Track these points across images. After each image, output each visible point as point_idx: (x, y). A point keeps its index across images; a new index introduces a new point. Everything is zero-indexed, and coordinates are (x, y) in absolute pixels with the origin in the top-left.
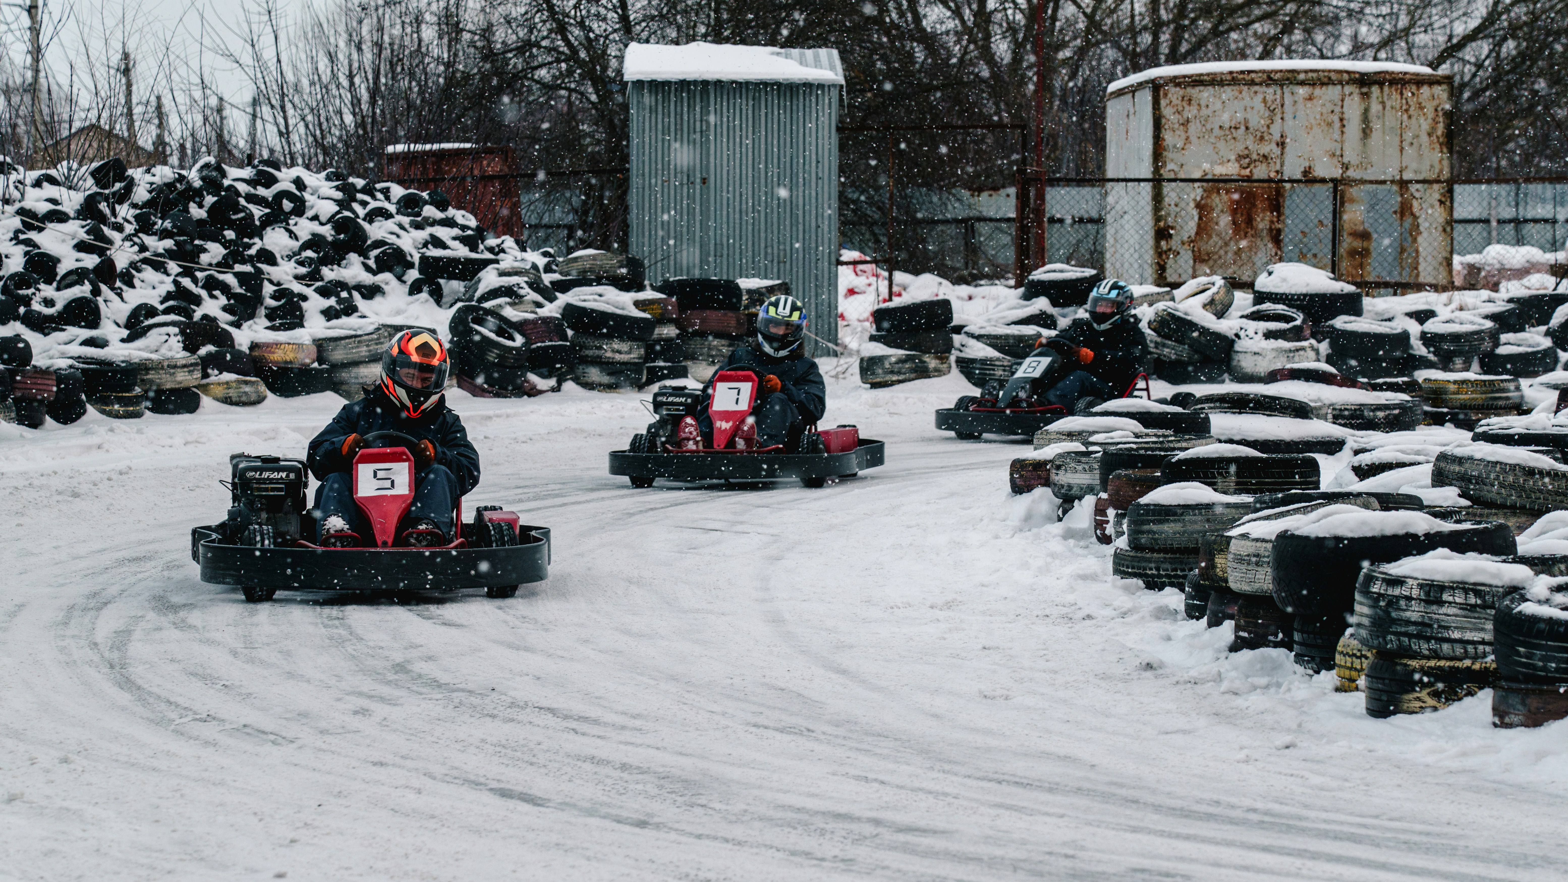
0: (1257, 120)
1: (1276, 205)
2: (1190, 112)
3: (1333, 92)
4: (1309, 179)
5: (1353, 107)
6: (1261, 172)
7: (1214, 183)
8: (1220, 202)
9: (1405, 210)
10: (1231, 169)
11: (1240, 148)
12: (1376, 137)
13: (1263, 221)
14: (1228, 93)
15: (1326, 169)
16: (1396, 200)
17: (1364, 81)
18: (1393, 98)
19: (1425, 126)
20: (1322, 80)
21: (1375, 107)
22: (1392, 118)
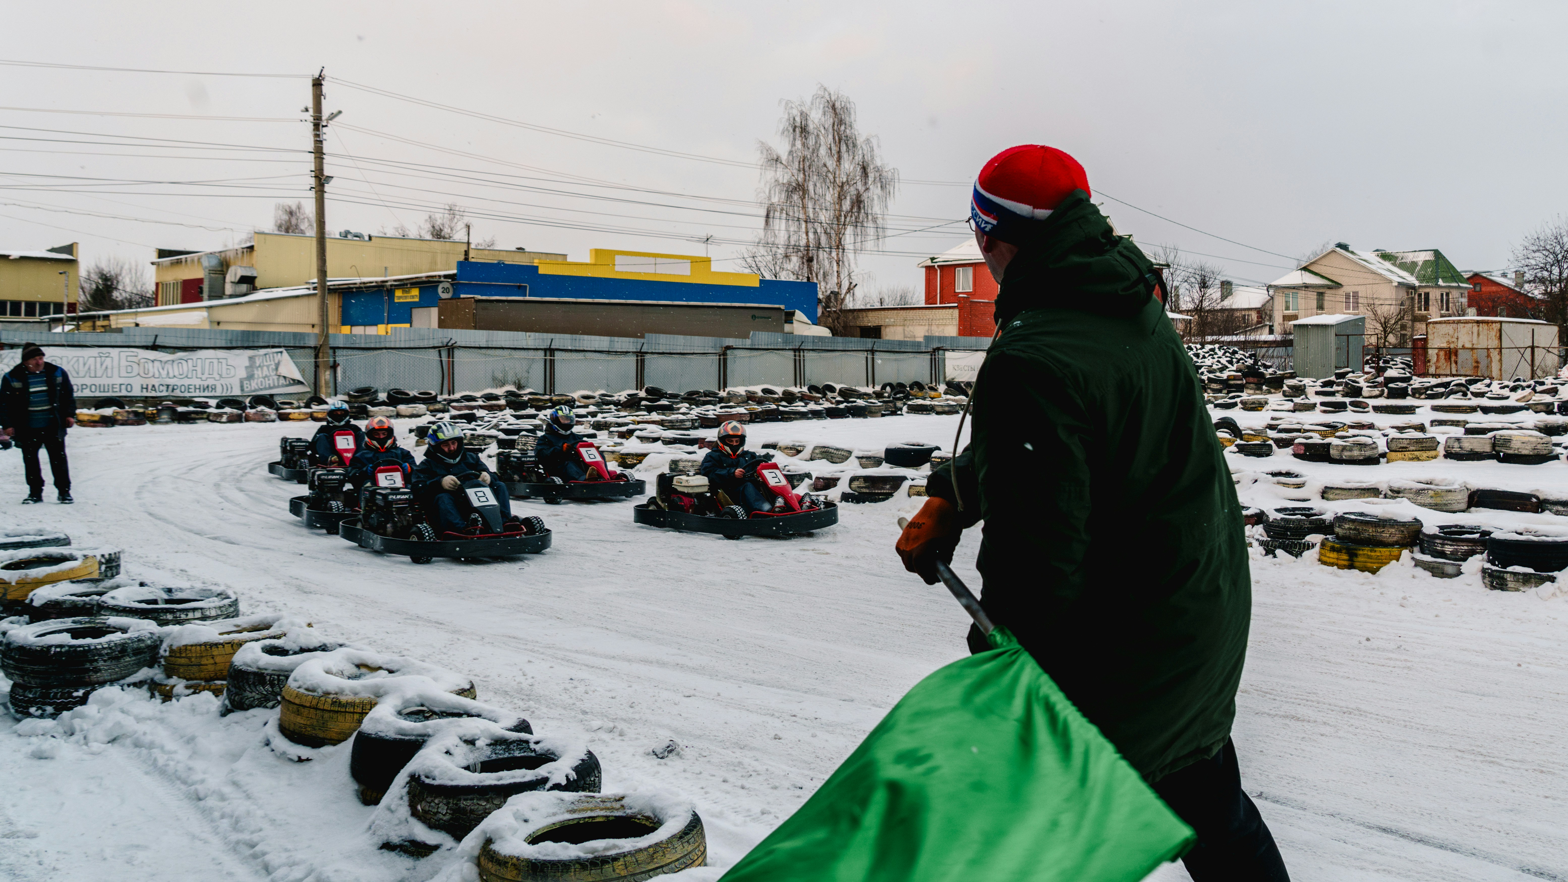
0: (1451, 332)
1: (1456, 355)
2: (1435, 330)
3: (1470, 325)
4: (1464, 347)
5: (1475, 329)
6: (1452, 346)
7: (1440, 349)
8: (1442, 353)
9: (1488, 356)
10: (1445, 345)
11: (1447, 339)
12: (1481, 337)
13: (1453, 358)
14: (1444, 325)
15: (1468, 345)
16: (1486, 354)
17: (1478, 322)
18: (1485, 326)
19: (1494, 334)
20: (1467, 322)
21: (1481, 329)
22: (1485, 332)
